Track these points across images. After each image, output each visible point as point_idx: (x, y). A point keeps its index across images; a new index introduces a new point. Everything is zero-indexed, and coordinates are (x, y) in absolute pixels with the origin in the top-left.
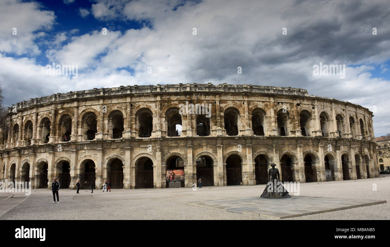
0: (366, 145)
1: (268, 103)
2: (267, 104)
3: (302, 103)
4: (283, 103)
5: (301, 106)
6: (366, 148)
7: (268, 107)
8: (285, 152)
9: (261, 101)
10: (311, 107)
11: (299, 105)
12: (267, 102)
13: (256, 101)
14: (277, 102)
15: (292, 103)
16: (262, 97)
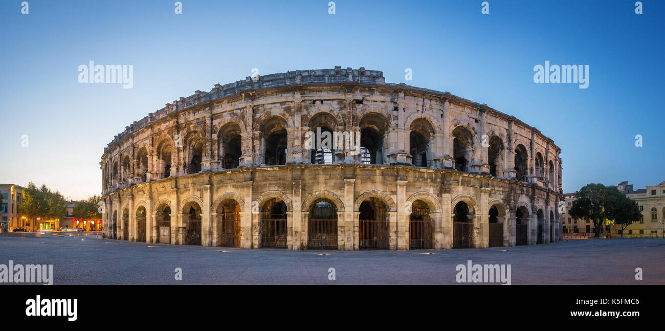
0: (525, 190)
1: (292, 105)
2: (290, 107)
3: (368, 98)
4: (325, 100)
5: (365, 105)
6: (524, 195)
7: (291, 112)
8: (317, 193)
9: (278, 103)
10: (391, 106)
11: (362, 103)
12: (289, 102)
13: (268, 104)
14: (311, 100)
15: (344, 100)
16: (280, 95)
